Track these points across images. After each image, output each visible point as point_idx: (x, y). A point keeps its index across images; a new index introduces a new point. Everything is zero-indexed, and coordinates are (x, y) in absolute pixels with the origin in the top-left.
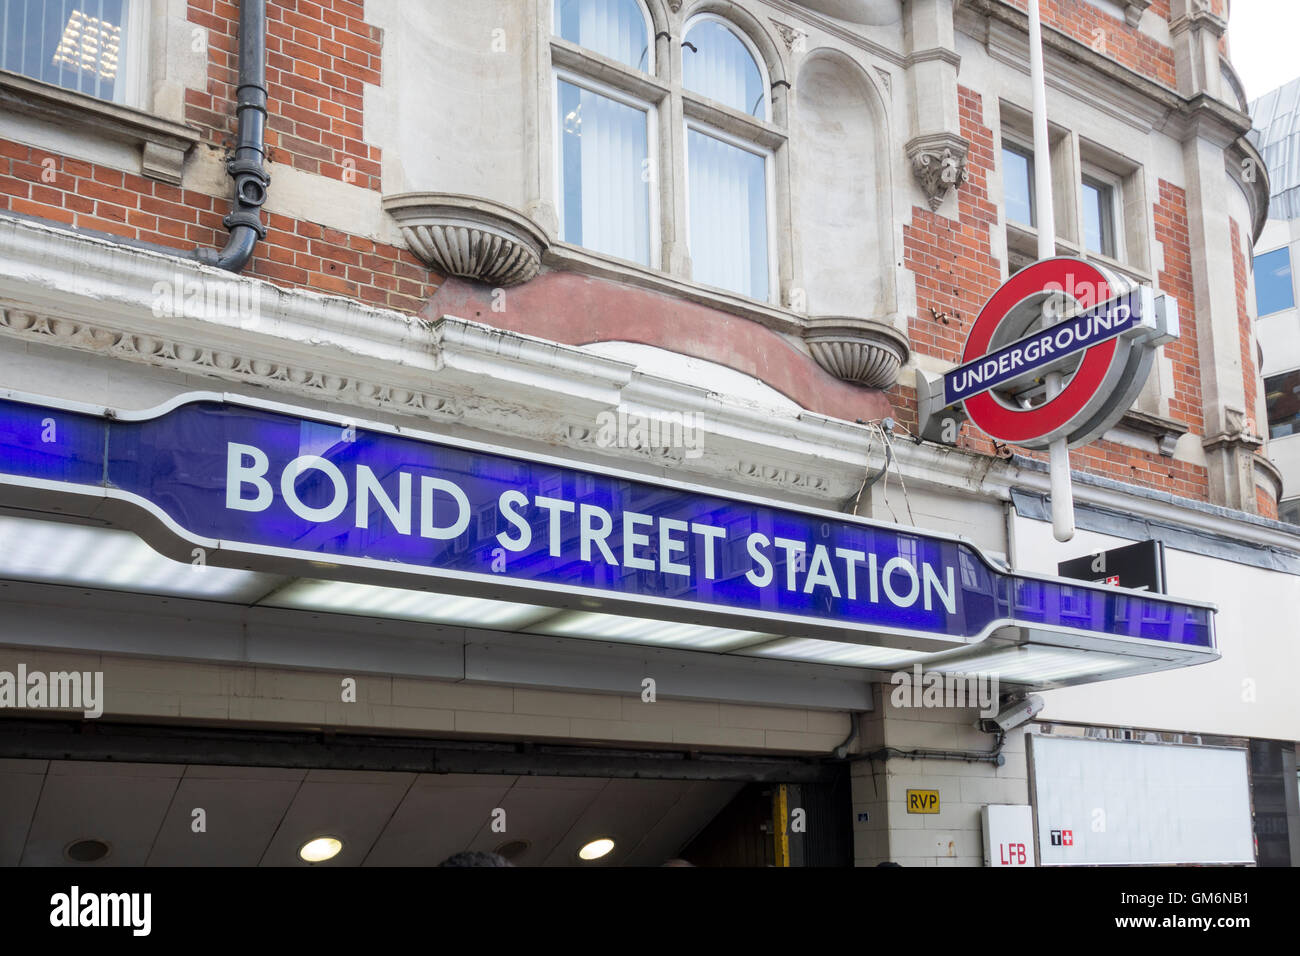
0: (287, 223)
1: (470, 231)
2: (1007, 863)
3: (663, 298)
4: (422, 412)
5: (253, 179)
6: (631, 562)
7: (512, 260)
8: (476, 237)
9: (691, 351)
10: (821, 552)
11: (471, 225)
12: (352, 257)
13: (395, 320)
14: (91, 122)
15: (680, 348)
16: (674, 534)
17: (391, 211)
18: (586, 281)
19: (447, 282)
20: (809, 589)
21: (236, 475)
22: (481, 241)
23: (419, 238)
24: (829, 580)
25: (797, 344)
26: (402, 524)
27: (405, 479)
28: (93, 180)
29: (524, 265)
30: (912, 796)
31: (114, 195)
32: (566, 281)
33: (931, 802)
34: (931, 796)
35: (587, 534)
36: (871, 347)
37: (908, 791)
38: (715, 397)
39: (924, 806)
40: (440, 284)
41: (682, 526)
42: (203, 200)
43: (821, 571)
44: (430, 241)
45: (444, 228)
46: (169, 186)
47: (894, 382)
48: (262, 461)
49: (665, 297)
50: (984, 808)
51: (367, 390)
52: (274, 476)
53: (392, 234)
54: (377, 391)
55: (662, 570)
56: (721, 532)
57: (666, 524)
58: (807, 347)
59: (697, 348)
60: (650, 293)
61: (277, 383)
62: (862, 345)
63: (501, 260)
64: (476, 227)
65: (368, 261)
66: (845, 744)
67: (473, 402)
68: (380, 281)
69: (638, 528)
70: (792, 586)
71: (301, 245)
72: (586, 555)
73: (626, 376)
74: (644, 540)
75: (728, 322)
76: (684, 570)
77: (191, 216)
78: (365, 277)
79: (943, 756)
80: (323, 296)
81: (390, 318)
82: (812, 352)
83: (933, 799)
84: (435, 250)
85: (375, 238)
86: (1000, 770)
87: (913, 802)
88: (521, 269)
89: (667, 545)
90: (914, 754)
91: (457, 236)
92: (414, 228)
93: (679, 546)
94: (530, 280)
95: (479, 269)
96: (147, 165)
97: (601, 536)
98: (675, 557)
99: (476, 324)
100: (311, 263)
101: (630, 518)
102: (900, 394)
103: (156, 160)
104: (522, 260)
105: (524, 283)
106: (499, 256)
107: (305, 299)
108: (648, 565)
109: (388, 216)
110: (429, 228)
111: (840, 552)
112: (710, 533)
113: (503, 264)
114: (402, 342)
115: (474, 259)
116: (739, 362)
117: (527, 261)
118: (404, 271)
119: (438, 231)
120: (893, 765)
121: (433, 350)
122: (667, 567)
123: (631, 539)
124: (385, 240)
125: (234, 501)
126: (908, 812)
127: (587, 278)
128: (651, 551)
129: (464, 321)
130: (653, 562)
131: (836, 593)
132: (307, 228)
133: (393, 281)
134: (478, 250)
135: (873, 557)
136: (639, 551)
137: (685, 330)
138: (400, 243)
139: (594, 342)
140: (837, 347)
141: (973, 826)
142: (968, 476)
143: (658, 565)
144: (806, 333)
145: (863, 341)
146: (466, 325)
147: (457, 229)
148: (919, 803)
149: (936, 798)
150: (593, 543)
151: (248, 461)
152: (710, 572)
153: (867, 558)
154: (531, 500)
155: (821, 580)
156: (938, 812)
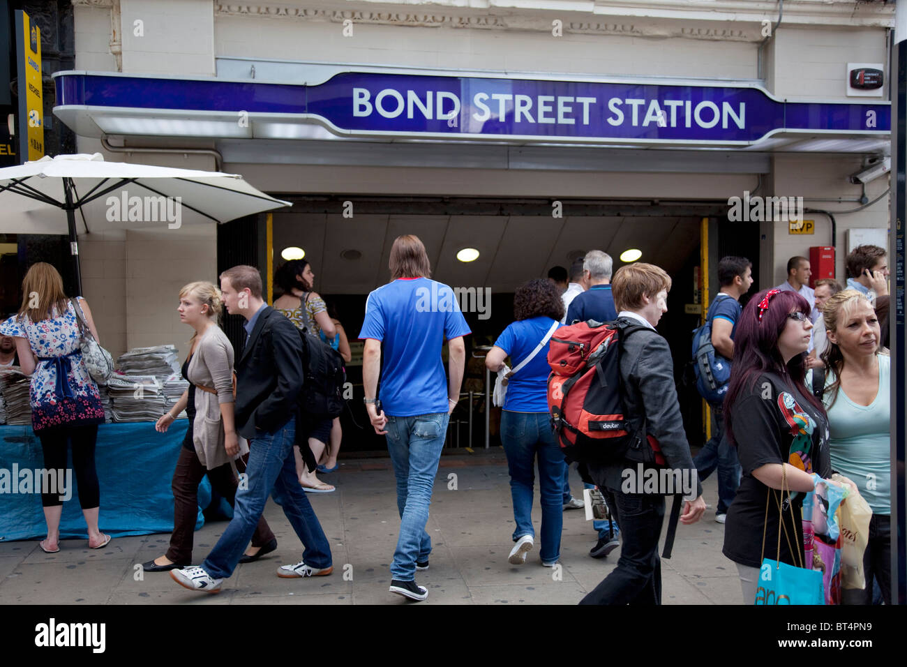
6: (541, 119)
10: (654, 104)
16: (566, 104)
20: (646, 124)
21: (357, 101)
24: (659, 118)
26: (428, 114)
27: (430, 95)
30: (793, 224)
33: (808, 228)
34: (808, 224)
35: (519, 110)
39: (802, 230)
41: (571, 99)
43: (654, 114)
48: (367, 94)
50: (848, 231)
52: (372, 100)
55: (559, 122)
56: (593, 100)
57: (561, 100)
69: (546, 103)
70: (635, 122)
72: (518, 120)
74: (549, 109)
76: (572, 121)
83: (809, 226)
87: (793, 227)
89: (562, 110)
93: (569, 110)
97: (526, 110)
98: (566, 115)
101: (541, 99)
108: (551, 121)
111: (667, 103)
112: (587, 101)
122: (561, 120)
123: (542, 109)
125: (357, 113)
126: (789, 233)
128: (554, 114)
130: (554, 119)
131: (663, 124)
135: (689, 104)
136: (546, 115)
143: (557, 120)
149: (811, 225)
150: (522, 113)
151: (362, 96)
152: (586, 121)
153: (685, 103)
154: (490, 96)
155: (654, 119)
156: (813, 234)
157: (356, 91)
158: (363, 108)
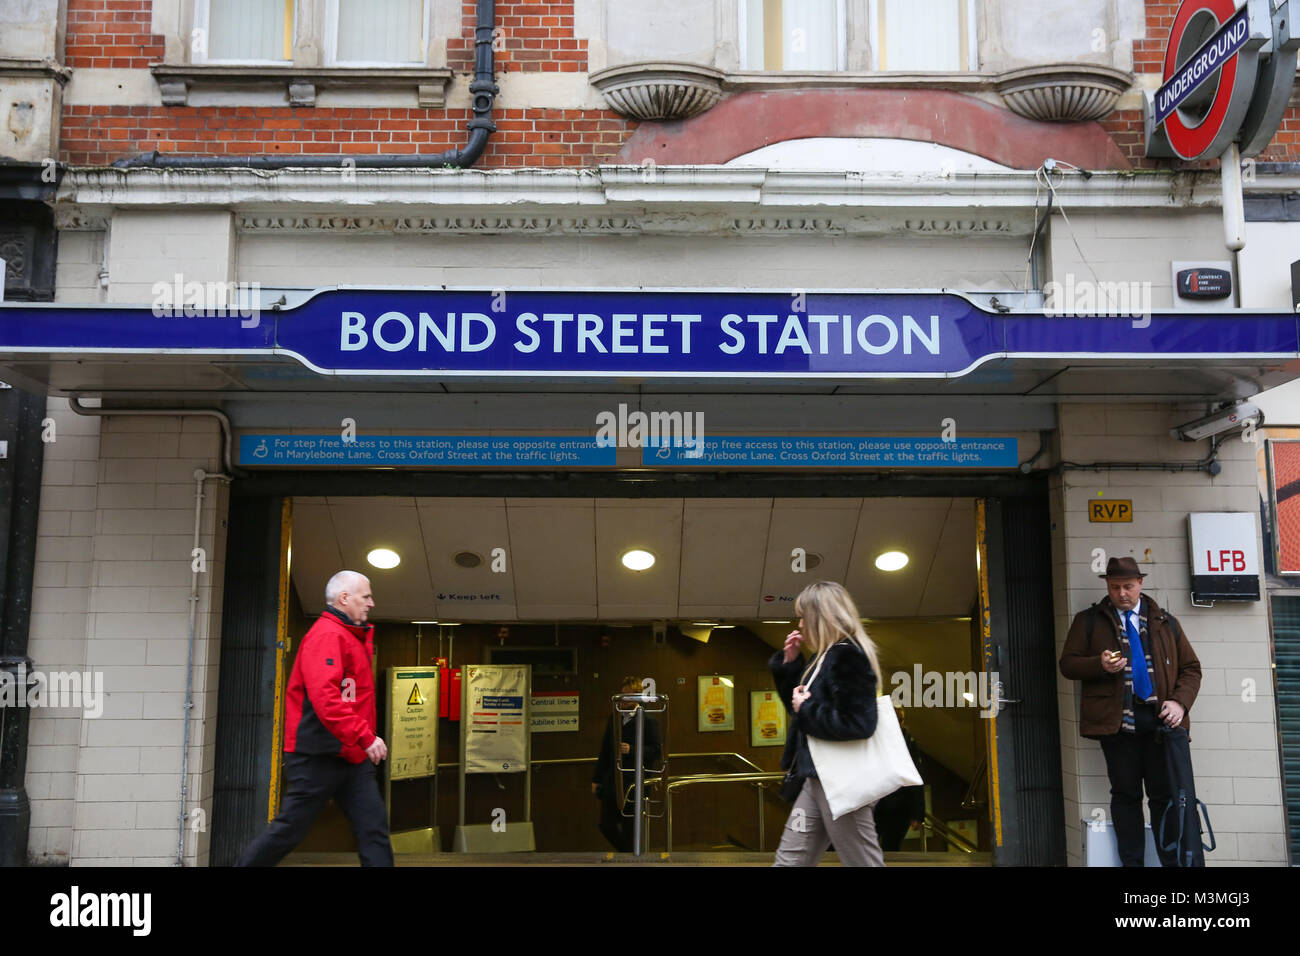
0: (518, 113)
1: (648, 87)
2: (1217, 569)
3: (837, 93)
4: (612, 231)
5: (481, 94)
6: (618, 348)
7: (687, 98)
8: (653, 90)
9: (860, 133)
10: (793, 322)
11: (648, 83)
12: (567, 126)
13: (568, 175)
14: (383, 83)
15: (847, 134)
16: (655, 325)
17: (595, 84)
18: (763, 96)
19: (641, 126)
20: (780, 350)
21: (347, 330)
22: (657, 92)
23: (614, 99)
24: (801, 341)
25: (991, 99)
26: (448, 344)
27: (451, 317)
28: (389, 119)
29: (701, 99)
30: (1095, 506)
31: (402, 125)
32: (744, 101)
33: (1121, 512)
34: (1120, 506)
35: (583, 334)
36: (1063, 88)
37: (1090, 501)
38: (856, 176)
39: (1111, 515)
40: (635, 129)
41: (663, 318)
42: (459, 113)
43: (793, 335)
44: (622, 100)
45: (629, 88)
46: (436, 111)
47: (1112, 108)
48: (362, 320)
49: (839, 92)
50: (1189, 515)
51: (567, 223)
52: (368, 329)
53: (597, 101)
54: (574, 222)
55: (644, 351)
56: (697, 318)
57: (648, 319)
58: (1002, 99)
59: (868, 129)
60: (824, 92)
61: (503, 231)
62: (1053, 88)
63: (677, 101)
64: (652, 83)
65: (579, 126)
66: (1032, 461)
67: (646, 218)
68: (588, 138)
69: (624, 325)
70: (763, 349)
71: (528, 126)
72: (581, 348)
73: (760, 178)
74: (629, 332)
75: (904, 97)
76: (664, 349)
77: (451, 126)
78: (576, 138)
79: (1136, 466)
80: (514, 171)
81: (564, 175)
82: (1007, 103)
83: (1123, 509)
84: (627, 106)
85: (584, 107)
86: (1217, 480)
87: (1096, 512)
88: (699, 101)
89: (648, 333)
90: (1096, 467)
91: (639, 93)
92: (610, 93)
93: (660, 333)
94: (710, 108)
95: (662, 112)
96: (423, 100)
97: (593, 335)
98: (655, 341)
99: (623, 166)
100: (536, 137)
101: (617, 319)
102: (1121, 120)
103: (427, 95)
104: (697, 97)
105: (706, 111)
106: (675, 98)
107: (502, 175)
108: (634, 349)
109: (593, 88)
110: (619, 91)
111: (813, 319)
112: (686, 320)
113: (680, 104)
114: (577, 188)
115: (655, 106)
116: (912, 131)
117: (702, 95)
118: (605, 126)
119: (625, 92)
120: (1071, 478)
121: (601, 189)
122: (648, 348)
123: (618, 333)
124: (591, 106)
125: (346, 346)
126: (1091, 521)
127: (764, 93)
128: (636, 340)
129: (614, 166)
130: (637, 347)
131: (807, 350)
132: (533, 113)
133: (598, 135)
134: (656, 98)
136: (625, 341)
137: (855, 117)
138: (602, 106)
139: (764, 146)
140: (1028, 94)
141: (1178, 532)
142: (1171, 193)
143: (641, 349)
144: (998, 87)
145: (1053, 84)
146: (616, 169)
147: (638, 87)
148: (1104, 512)
149: (1127, 508)
150: (588, 340)
151: (353, 322)
152: (686, 348)
153: (841, 319)
154: (540, 317)
155: (793, 342)
156: (1131, 521)
157: (346, 316)
158: (354, 339)
